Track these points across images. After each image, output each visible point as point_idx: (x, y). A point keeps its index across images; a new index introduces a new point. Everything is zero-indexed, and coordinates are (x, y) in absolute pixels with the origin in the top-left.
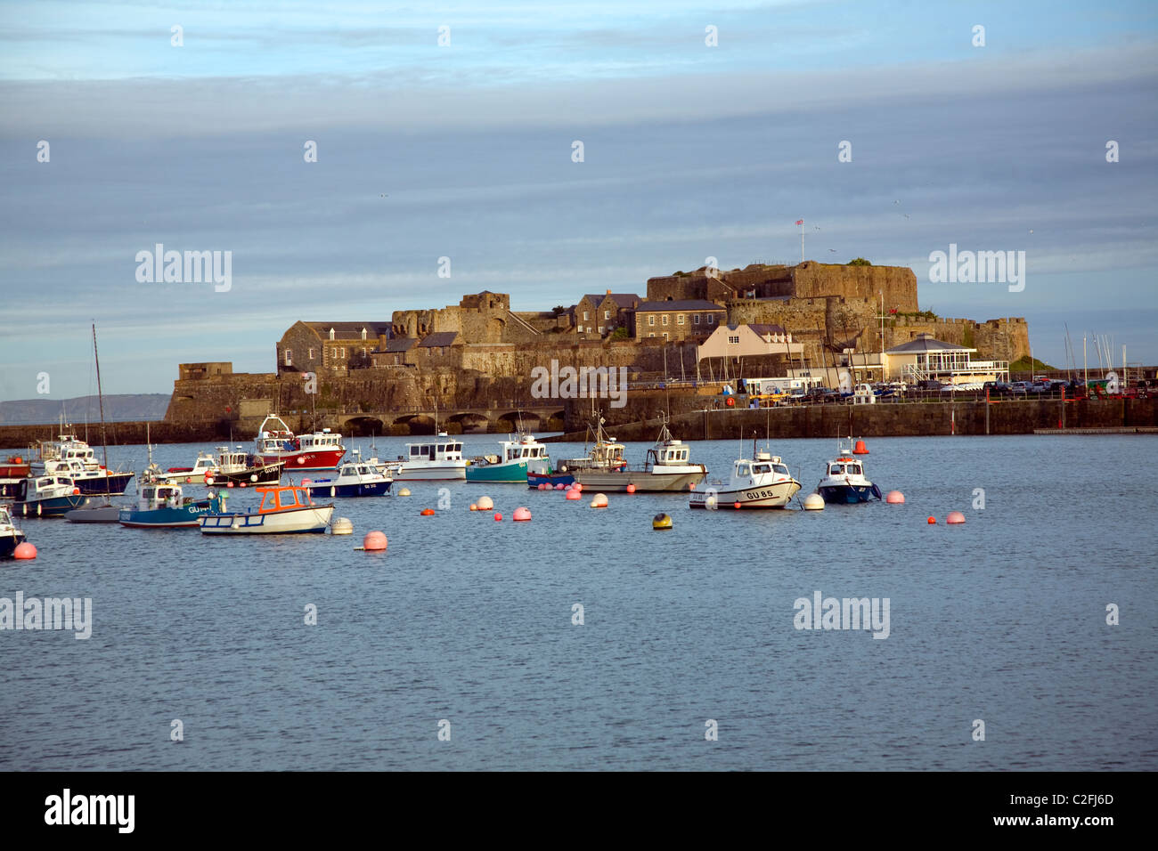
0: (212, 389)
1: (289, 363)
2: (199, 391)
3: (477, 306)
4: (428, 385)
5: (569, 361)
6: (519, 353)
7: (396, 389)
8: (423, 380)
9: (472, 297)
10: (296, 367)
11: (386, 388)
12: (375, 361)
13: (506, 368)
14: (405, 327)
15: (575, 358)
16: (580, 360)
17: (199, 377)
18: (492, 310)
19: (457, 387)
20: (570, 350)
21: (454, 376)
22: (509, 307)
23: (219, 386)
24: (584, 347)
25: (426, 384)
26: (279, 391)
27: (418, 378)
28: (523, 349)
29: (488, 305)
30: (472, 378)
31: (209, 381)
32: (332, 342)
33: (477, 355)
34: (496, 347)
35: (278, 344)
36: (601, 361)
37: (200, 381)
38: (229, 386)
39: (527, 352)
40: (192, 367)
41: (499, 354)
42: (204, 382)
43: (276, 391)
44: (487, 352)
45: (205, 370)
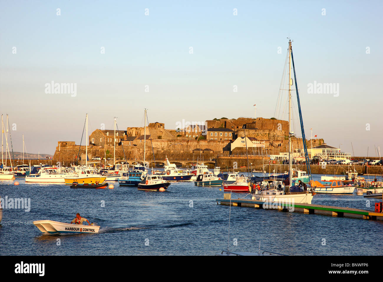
0: (69, 150)
1: (93, 143)
2: (64, 151)
3: (154, 127)
4: (141, 152)
5: (185, 146)
6: (169, 143)
7: (131, 153)
8: (140, 150)
9: (152, 124)
10: (95, 144)
11: (128, 152)
12: (123, 143)
13: (165, 147)
14: (131, 132)
15: (188, 145)
16: (189, 146)
17: (65, 146)
18: (159, 128)
19: (150, 153)
20: (186, 143)
21: (149, 149)
22: (164, 128)
23: (71, 149)
24: (191, 142)
25: (140, 152)
26: (92, 151)
27: (138, 149)
28: (170, 141)
29: (158, 127)
30: (155, 150)
31: (68, 147)
32: (108, 136)
33: (156, 143)
34: (162, 141)
35: (89, 136)
36: (196, 146)
37: (65, 147)
38: (75, 149)
39: (172, 143)
40: (62, 143)
41: (163, 143)
42: (66, 148)
43: (91, 152)
44: (159, 142)
45: (67, 144)
